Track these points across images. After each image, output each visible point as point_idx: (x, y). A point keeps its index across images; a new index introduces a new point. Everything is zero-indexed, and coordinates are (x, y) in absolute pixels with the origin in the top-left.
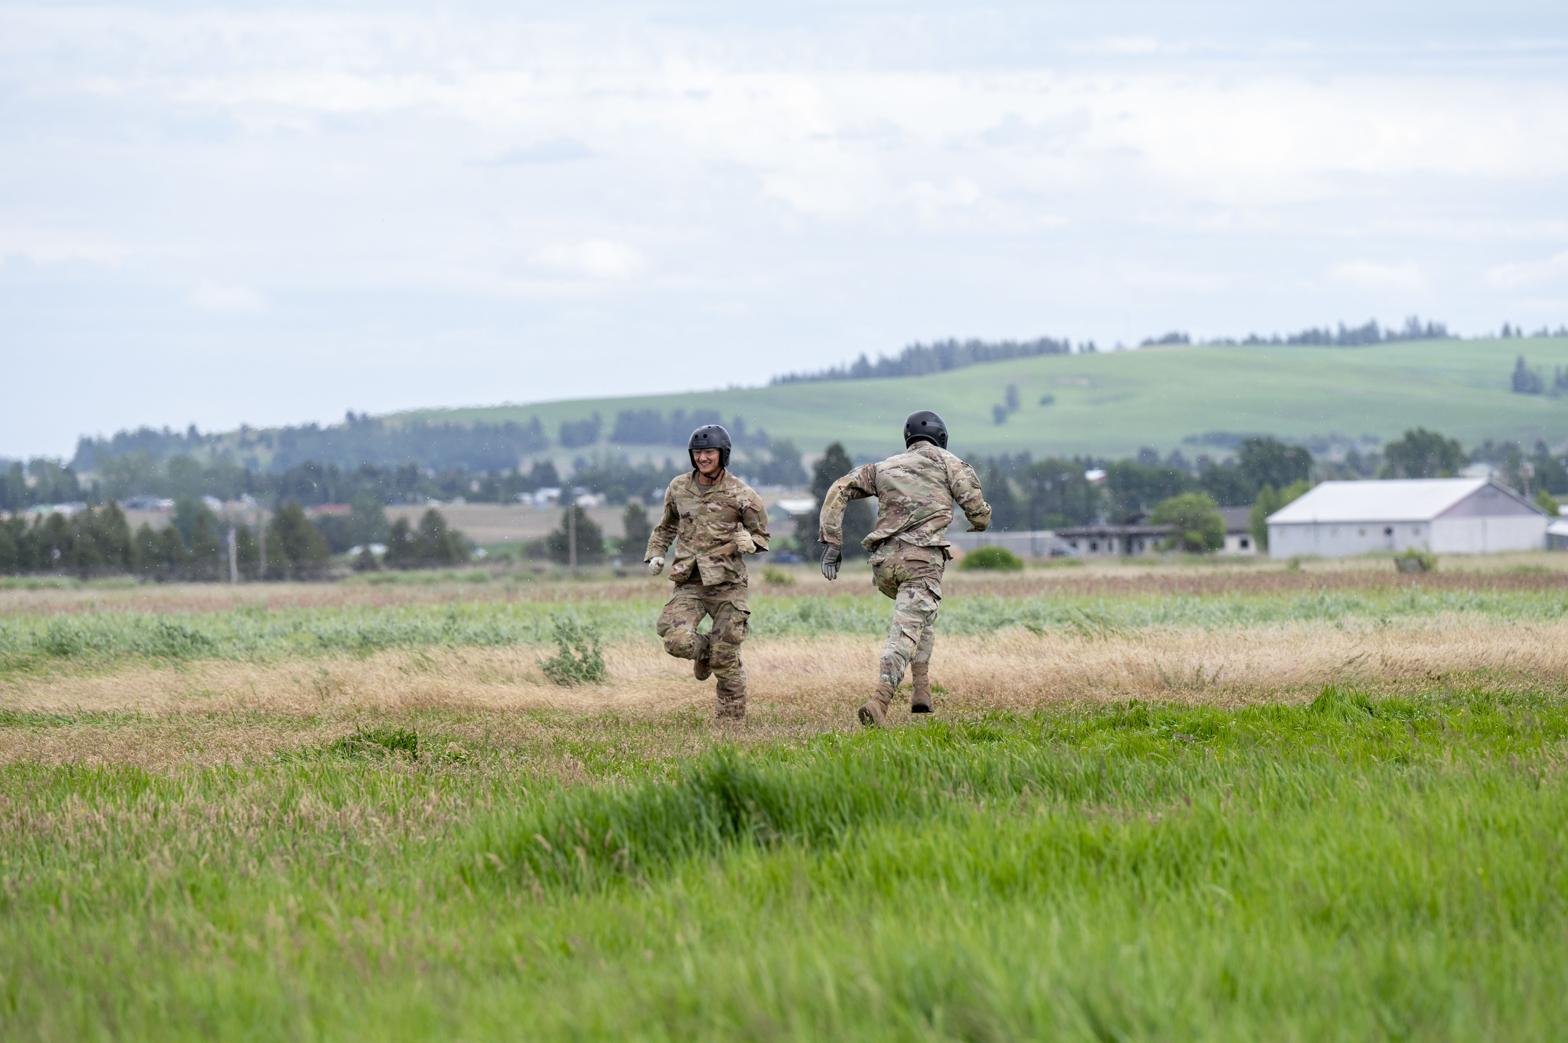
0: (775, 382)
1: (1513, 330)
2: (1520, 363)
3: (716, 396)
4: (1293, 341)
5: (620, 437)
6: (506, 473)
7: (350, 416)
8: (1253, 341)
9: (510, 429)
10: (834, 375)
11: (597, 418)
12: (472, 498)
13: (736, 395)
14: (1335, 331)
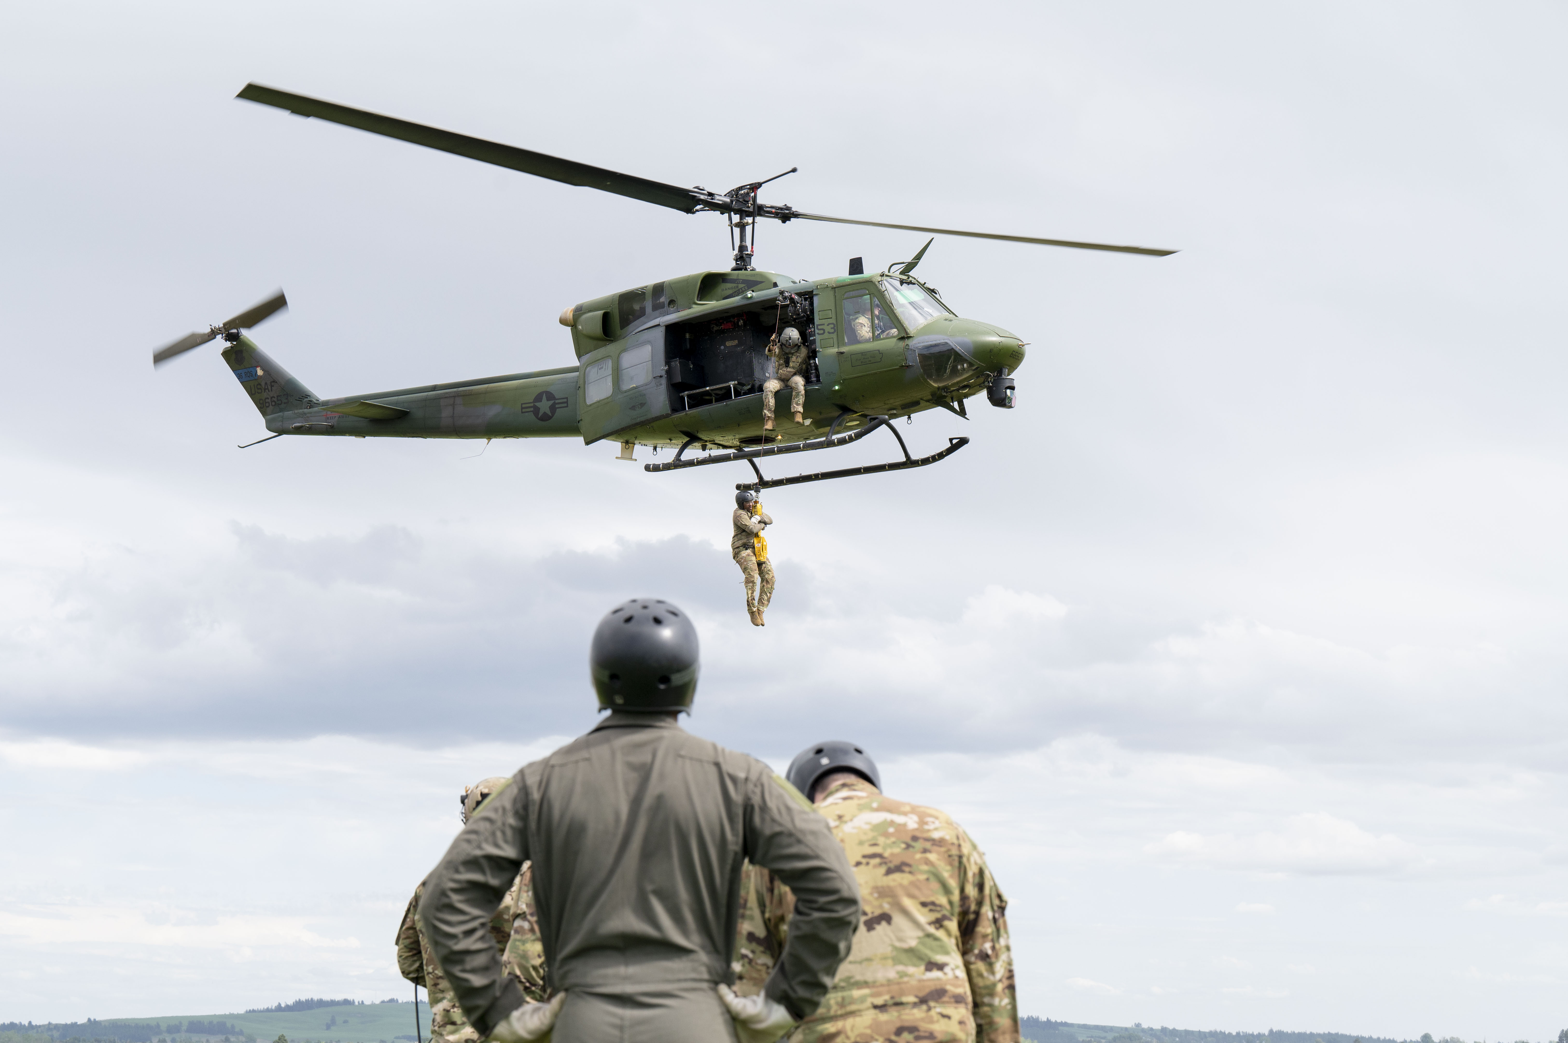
0: (247, 1012)
3: (225, 1016)
7: (89, 1020)
10: (268, 1010)
11: (181, 1023)
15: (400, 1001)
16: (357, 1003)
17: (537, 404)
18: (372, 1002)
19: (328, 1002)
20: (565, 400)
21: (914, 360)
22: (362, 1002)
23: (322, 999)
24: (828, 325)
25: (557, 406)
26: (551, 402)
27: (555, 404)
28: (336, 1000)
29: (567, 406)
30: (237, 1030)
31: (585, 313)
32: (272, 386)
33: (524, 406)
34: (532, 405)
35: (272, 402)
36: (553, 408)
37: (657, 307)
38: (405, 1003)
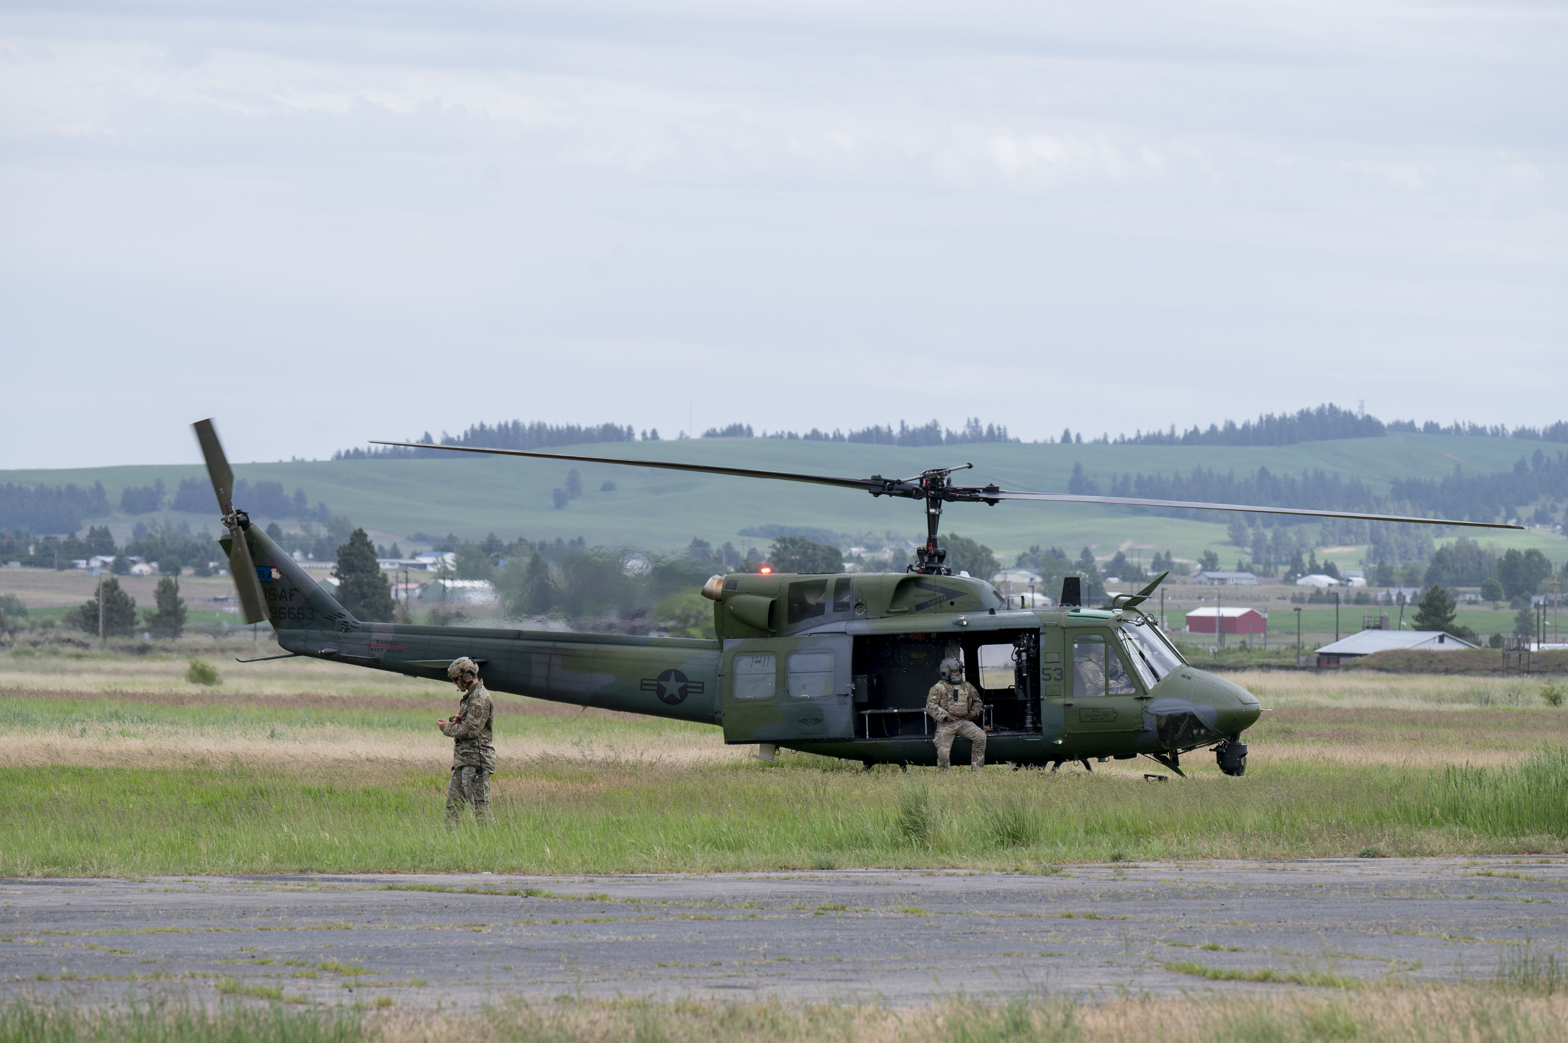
0: (338, 457)
1: (1073, 438)
2: (1078, 469)
3: (280, 468)
4: (855, 438)
5: (180, 506)
6: (63, 538)
8: (815, 436)
9: (72, 492)
11: (159, 484)
12: (28, 562)
13: (299, 468)
14: (896, 430)
15: (757, 433)
16: (638, 437)
17: (662, 683)
18: (682, 434)
19: (559, 432)
20: (701, 685)
21: (1150, 725)
22: (654, 433)
23: (545, 425)
24: (1055, 670)
25: (689, 690)
26: (682, 684)
27: (685, 687)
28: (583, 428)
29: (702, 693)
30: (311, 504)
31: (741, 593)
32: (291, 595)
33: (644, 682)
34: (656, 682)
35: (289, 613)
36: (684, 691)
37: (840, 607)
38: (771, 437)
